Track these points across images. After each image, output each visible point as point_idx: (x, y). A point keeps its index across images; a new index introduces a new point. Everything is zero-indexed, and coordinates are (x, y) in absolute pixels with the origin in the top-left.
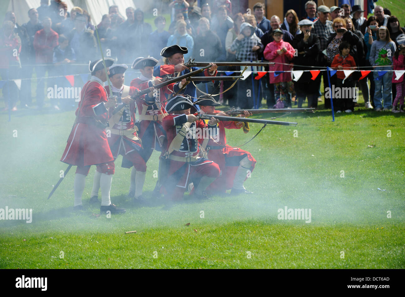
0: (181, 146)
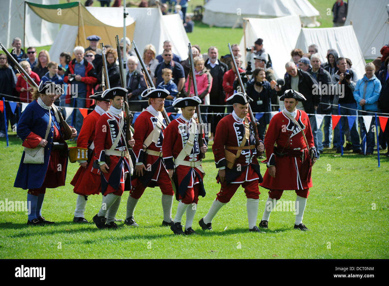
0: (158, 141)
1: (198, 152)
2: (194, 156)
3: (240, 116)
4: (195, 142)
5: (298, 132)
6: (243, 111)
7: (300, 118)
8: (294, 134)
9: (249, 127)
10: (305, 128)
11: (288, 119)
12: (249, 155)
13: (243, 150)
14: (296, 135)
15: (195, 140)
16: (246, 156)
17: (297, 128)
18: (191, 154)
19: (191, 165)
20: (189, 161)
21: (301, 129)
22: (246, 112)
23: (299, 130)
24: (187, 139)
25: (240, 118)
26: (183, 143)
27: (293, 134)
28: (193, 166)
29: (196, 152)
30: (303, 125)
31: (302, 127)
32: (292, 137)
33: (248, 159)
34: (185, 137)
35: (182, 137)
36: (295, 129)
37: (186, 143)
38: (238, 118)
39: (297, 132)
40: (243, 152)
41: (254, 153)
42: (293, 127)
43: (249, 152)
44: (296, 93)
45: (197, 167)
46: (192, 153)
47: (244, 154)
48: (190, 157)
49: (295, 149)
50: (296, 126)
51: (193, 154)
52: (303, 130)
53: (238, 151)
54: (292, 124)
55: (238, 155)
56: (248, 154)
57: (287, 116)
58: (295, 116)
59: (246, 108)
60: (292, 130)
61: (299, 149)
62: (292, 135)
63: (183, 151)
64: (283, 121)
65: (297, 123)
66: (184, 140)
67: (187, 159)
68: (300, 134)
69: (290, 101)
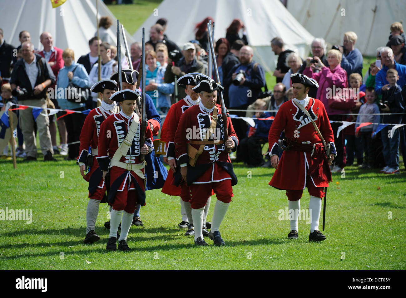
1: (138, 154)
2: (131, 158)
3: (206, 107)
4: (134, 141)
5: (308, 122)
6: (210, 100)
7: (312, 107)
8: (302, 125)
9: (217, 119)
10: (317, 119)
11: (297, 108)
12: (214, 152)
13: (206, 145)
14: (305, 126)
15: (134, 140)
16: (210, 153)
17: (306, 118)
18: (127, 155)
19: (127, 167)
20: (125, 163)
21: (312, 119)
22: (214, 102)
23: (309, 121)
24: (124, 138)
25: (207, 109)
26: (119, 141)
27: (300, 124)
28: (129, 169)
29: (133, 153)
30: (315, 115)
31: (313, 117)
32: (300, 128)
33: (213, 156)
34: (121, 135)
35: (118, 135)
36: (303, 119)
37: (122, 142)
38: (205, 108)
39: (305, 123)
40: (206, 148)
41: (219, 149)
42: (302, 117)
43: (214, 148)
44: (305, 78)
45: (134, 171)
46: (128, 153)
47: (207, 149)
48: (126, 158)
49: (303, 143)
50: (306, 116)
51: (130, 155)
52: (315, 121)
53: (201, 146)
54: (301, 113)
55: (200, 151)
56: (212, 150)
57: (296, 105)
58: (306, 105)
59: (214, 96)
60: (300, 120)
61: (309, 142)
62: (300, 126)
63: (118, 151)
64: (291, 110)
65: (307, 112)
66: (119, 138)
67: (123, 160)
68: (311, 125)
69: (297, 86)
